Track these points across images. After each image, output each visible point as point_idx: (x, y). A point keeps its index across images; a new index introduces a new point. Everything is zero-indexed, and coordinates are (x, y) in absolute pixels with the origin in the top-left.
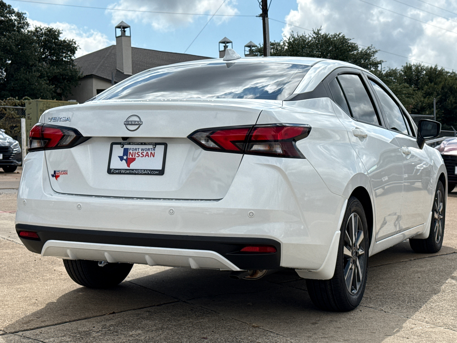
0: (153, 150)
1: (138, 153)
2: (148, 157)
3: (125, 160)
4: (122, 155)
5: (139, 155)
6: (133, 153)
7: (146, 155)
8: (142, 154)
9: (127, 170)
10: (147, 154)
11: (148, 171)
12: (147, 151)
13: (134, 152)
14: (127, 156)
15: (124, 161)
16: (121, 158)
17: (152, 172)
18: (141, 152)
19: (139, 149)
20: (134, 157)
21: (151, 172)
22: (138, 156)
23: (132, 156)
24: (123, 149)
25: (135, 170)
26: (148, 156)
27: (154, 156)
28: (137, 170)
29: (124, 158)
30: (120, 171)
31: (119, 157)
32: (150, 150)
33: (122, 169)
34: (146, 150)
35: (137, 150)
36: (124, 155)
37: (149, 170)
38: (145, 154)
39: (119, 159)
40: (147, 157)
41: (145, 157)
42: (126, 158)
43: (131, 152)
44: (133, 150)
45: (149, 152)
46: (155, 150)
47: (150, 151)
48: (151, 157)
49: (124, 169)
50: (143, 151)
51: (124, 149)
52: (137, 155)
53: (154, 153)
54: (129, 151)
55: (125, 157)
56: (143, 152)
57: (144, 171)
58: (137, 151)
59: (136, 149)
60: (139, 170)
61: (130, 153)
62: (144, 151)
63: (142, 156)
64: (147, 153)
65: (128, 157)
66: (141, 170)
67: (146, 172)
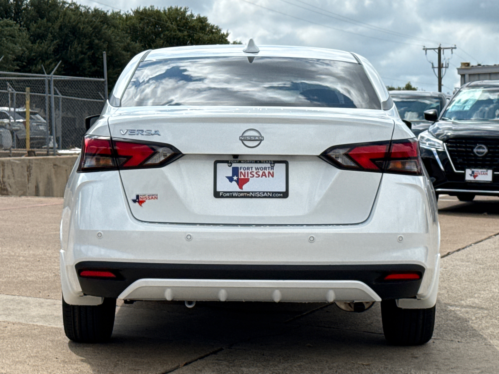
0: (271, 169)
1: (252, 173)
2: (266, 177)
3: (235, 181)
4: (230, 175)
5: (254, 176)
6: (245, 173)
7: (262, 175)
8: (256, 173)
9: (241, 192)
10: (264, 174)
11: (268, 193)
12: (263, 171)
13: (246, 171)
14: (237, 176)
15: (234, 183)
16: (231, 179)
17: (275, 195)
18: (255, 171)
19: (252, 168)
20: (246, 177)
21: (272, 195)
22: (252, 176)
23: (244, 176)
24: (231, 168)
25: (251, 193)
26: (265, 175)
27: (273, 176)
28: (254, 192)
29: (233, 179)
30: (231, 194)
31: (228, 177)
32: (268, 169)
33: (234, 192)
34: (262, 169)
35: (250, 169)
36: (233, 175)
37: (270, 192)
38: (261, 173)
39: (228, 180)
40: (264, 177)
41: (262, 177)
42: (237, 179)
43: (242, 170)
44: (244, 169)
45: (265, 171)
46: (273, 169)
47: (268, 171)
48: (269, 176)
49: (236, 192)
50: (258, 170)
51: (233, 168)
52: (250, 175)
53: (273, 173)
54: (240, 171)
55: (235, 178)
56: (259, 172)
57: (264, 194)
58: (251, 171)
59: (248, 168)
60: (256, 192)
61: (241, 172)
62: (260, 170)
63: (257, 176)
64: (264, 172)
65: (239, 177)
66: (260, 192)
67: (266, 195)
